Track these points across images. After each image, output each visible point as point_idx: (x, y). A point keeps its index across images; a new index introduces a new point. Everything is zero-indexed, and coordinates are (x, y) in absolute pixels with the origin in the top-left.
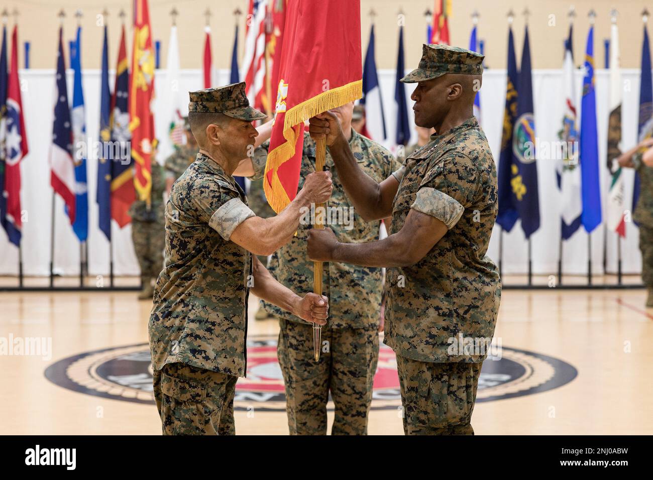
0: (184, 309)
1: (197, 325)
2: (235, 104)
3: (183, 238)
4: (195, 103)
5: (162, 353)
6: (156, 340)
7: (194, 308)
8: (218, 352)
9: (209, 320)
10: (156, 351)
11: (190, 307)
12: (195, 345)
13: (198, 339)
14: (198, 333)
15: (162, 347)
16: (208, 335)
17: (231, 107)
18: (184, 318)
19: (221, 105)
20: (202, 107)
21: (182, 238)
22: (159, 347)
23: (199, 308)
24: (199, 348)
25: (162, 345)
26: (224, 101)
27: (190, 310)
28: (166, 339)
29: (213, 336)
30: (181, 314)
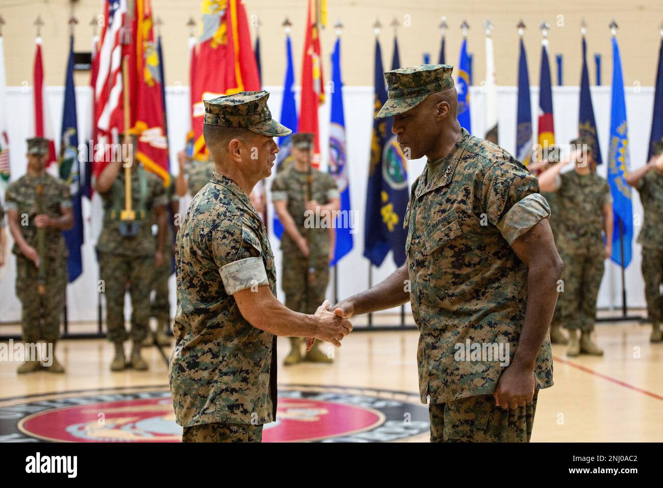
0: (213, 360)
1: (232, 377)
2: (260, 118)
3: (205, 279)
4: (216, 116)
5: (188, 408)
6: (181, 392)
7: (225, 359)
8: (255, 402)
9: (243, 369)
10: (182, 406)
11: (221, 358)
12: (232, 400)
13: (234, 393)
14: (233, 386)
15: (188, 401)
16: (244, 386)
17: (256, 122)
18: (214, 371)
19: (246, 120)
20: (224, 120)
21: (203, 280)
22: (185, 401)
23: (231, 358)
24: (237, 403)
25: (189, 399)
26: (250, 115)
27: (221, 362)
28: (194, 393)
29: (249, 386)
30: (210, 366)
